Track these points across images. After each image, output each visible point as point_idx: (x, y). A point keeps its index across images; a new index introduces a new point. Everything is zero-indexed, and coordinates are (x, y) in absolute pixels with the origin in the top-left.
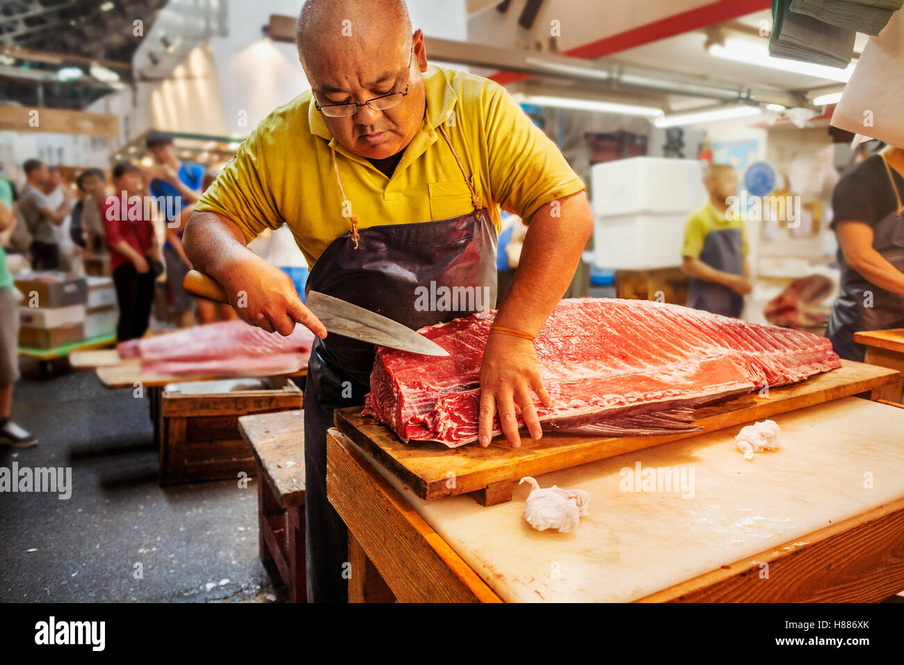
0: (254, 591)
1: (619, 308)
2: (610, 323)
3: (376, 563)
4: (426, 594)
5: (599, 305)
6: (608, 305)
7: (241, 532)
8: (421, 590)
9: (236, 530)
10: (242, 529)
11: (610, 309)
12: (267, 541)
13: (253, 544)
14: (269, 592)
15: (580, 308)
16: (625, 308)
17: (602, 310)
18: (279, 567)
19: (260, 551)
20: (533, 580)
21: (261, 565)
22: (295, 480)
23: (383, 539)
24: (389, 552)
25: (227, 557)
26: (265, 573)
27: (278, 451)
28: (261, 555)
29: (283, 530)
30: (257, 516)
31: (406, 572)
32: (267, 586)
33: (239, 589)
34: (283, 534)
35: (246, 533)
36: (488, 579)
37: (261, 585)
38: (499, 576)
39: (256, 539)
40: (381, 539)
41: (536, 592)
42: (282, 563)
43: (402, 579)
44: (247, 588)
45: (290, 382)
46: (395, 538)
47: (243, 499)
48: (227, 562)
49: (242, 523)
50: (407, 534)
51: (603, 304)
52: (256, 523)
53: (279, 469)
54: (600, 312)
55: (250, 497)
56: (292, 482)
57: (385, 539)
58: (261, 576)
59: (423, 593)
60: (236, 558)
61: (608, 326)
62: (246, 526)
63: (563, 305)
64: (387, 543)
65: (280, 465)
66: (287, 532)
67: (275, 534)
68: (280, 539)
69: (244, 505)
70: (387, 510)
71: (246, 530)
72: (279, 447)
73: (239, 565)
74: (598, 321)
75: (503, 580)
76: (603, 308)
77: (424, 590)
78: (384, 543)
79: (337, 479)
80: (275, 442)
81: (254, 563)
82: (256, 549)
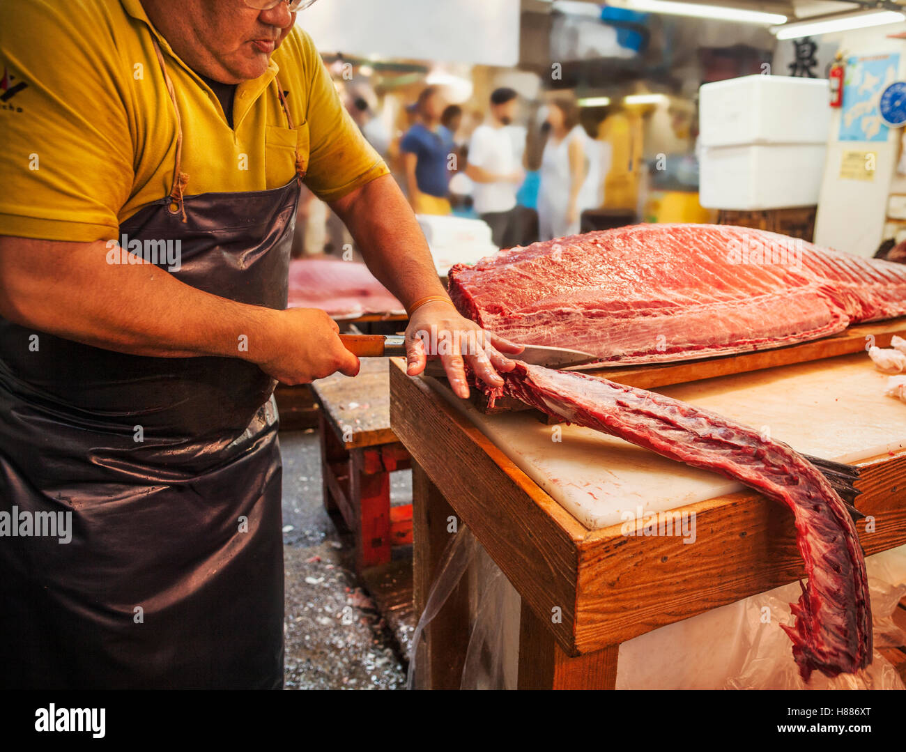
0: (319, 538)
1: (710, 233)
2: (702, 249)
3: (439, 485)
4: (484, 505)
5: (689, 230)
6: (698, 230)
7: (303, 482)
8: (481, 503)
9: (298, 480)
10: (304, 479)
11: (701, 234)
12: (331, 489)
13: (316, 494)
14: (334, 540)
15: (669, 233)
16: (716, 233)
17: (693, 235)
18: (344, 513)
19: (324, 501)
20: (588, 484)
21: (325, 514)
22: (358, 422)
23: (445, 459)
24: (451, 471)
25: (290, 505)
26: (329, 521)
27: (341, 394)
28: (325, 504)
29: (346, 477)
30: (319, 468)
31: (467, 488)
32: (332, 533)
33: (302, 536)
34: (347, 481)
35: (309, 483)
36: (544, 484)
37: (326, 532)
38: (555, 481)
39: (319, 488)
40: (442, 460)
41: (591, 494)
42: (346, 509)
43: (463, 496)
44: (311, 535)
45: (353, 327)
46: (457, 456)
47: (304, 450)
48: (290, 510)
49: (305, 473)
50: (468, 450)
51: (693, 229)
52: (319, 473)
53: (342, 411)
54: (691, 237)
55: (312, 448)
56: (355, 422)
57: (447, 458)
58: (326, 524)
59: (483, 505)
60: (298, 506)
61: (701, 252)
62: (309, 477)
63: (651, 230)
64: (449, 463)
65: (343, 406)
66: (352, 480)
67: (339, 481)
68: (345, 486)
69: (306, 457)
70: (449, 429)
71: (309, 481)
72: (341, 389)
73: (303, 514)
74: (691, 247)
75: (558, 484)
76: (694, 233)
77: (483, 502)
78: (446, 464)
79: (400, 406)
80: (337, 384)
81: (318, 512)
82: (320, 499)
